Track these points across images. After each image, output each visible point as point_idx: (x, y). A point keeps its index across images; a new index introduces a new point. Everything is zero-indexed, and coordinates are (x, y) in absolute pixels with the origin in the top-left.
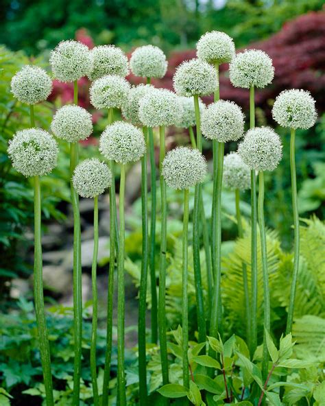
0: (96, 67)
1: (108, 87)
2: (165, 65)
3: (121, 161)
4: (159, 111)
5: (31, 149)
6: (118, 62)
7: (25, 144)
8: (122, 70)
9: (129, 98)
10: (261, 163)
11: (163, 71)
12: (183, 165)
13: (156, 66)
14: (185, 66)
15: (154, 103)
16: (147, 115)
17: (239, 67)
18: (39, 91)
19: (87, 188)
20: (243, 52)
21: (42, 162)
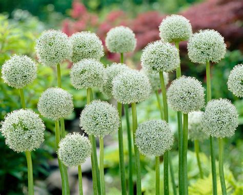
0: (75, 52)
1: (85, 70)
2: (135, 42)
3: (99, 136)
4: (130, 90)
5: (20, 130)
6: (94, 46)
7: (14, 125)
8: (97, 52)
9: (104, 79)
10: (221, 131)
11: (133, 48)
12: (153, 136)
13: (127, 43)
14: (151, 47)
15: (125, 83)
16: (120, 94)
17: (196, 46)
18: (25, 76)
19: (70, 160)
20: (198, 32)
21: (31, 141)
